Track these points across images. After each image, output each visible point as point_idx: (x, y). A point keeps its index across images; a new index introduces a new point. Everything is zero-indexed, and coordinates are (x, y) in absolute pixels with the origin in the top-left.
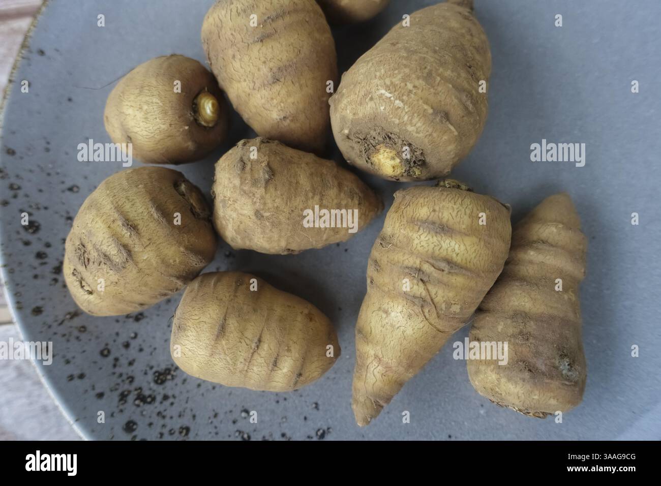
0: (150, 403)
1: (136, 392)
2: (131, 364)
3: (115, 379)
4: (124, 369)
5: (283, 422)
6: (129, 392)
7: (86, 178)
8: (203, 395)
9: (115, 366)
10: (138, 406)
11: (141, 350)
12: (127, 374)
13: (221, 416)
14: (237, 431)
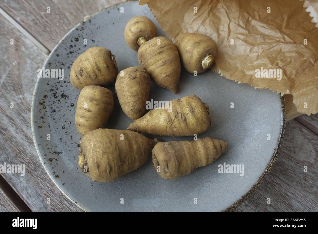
0: (55, 98)
1: (55, 92)
2: (61, 86)
3: (54, 85)
4: (59, 85)
5: (75, 134)
6: (54, 91)
7: (98, 42)
8: (66, 109)
9: (58, 83)
10: (52, 95)
11: (66, 86)
12: (58, 87)
13: (64, 117)
14: (64, 124)
